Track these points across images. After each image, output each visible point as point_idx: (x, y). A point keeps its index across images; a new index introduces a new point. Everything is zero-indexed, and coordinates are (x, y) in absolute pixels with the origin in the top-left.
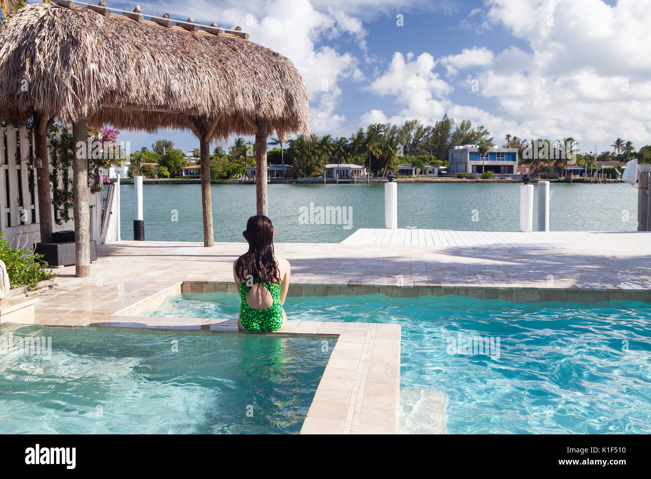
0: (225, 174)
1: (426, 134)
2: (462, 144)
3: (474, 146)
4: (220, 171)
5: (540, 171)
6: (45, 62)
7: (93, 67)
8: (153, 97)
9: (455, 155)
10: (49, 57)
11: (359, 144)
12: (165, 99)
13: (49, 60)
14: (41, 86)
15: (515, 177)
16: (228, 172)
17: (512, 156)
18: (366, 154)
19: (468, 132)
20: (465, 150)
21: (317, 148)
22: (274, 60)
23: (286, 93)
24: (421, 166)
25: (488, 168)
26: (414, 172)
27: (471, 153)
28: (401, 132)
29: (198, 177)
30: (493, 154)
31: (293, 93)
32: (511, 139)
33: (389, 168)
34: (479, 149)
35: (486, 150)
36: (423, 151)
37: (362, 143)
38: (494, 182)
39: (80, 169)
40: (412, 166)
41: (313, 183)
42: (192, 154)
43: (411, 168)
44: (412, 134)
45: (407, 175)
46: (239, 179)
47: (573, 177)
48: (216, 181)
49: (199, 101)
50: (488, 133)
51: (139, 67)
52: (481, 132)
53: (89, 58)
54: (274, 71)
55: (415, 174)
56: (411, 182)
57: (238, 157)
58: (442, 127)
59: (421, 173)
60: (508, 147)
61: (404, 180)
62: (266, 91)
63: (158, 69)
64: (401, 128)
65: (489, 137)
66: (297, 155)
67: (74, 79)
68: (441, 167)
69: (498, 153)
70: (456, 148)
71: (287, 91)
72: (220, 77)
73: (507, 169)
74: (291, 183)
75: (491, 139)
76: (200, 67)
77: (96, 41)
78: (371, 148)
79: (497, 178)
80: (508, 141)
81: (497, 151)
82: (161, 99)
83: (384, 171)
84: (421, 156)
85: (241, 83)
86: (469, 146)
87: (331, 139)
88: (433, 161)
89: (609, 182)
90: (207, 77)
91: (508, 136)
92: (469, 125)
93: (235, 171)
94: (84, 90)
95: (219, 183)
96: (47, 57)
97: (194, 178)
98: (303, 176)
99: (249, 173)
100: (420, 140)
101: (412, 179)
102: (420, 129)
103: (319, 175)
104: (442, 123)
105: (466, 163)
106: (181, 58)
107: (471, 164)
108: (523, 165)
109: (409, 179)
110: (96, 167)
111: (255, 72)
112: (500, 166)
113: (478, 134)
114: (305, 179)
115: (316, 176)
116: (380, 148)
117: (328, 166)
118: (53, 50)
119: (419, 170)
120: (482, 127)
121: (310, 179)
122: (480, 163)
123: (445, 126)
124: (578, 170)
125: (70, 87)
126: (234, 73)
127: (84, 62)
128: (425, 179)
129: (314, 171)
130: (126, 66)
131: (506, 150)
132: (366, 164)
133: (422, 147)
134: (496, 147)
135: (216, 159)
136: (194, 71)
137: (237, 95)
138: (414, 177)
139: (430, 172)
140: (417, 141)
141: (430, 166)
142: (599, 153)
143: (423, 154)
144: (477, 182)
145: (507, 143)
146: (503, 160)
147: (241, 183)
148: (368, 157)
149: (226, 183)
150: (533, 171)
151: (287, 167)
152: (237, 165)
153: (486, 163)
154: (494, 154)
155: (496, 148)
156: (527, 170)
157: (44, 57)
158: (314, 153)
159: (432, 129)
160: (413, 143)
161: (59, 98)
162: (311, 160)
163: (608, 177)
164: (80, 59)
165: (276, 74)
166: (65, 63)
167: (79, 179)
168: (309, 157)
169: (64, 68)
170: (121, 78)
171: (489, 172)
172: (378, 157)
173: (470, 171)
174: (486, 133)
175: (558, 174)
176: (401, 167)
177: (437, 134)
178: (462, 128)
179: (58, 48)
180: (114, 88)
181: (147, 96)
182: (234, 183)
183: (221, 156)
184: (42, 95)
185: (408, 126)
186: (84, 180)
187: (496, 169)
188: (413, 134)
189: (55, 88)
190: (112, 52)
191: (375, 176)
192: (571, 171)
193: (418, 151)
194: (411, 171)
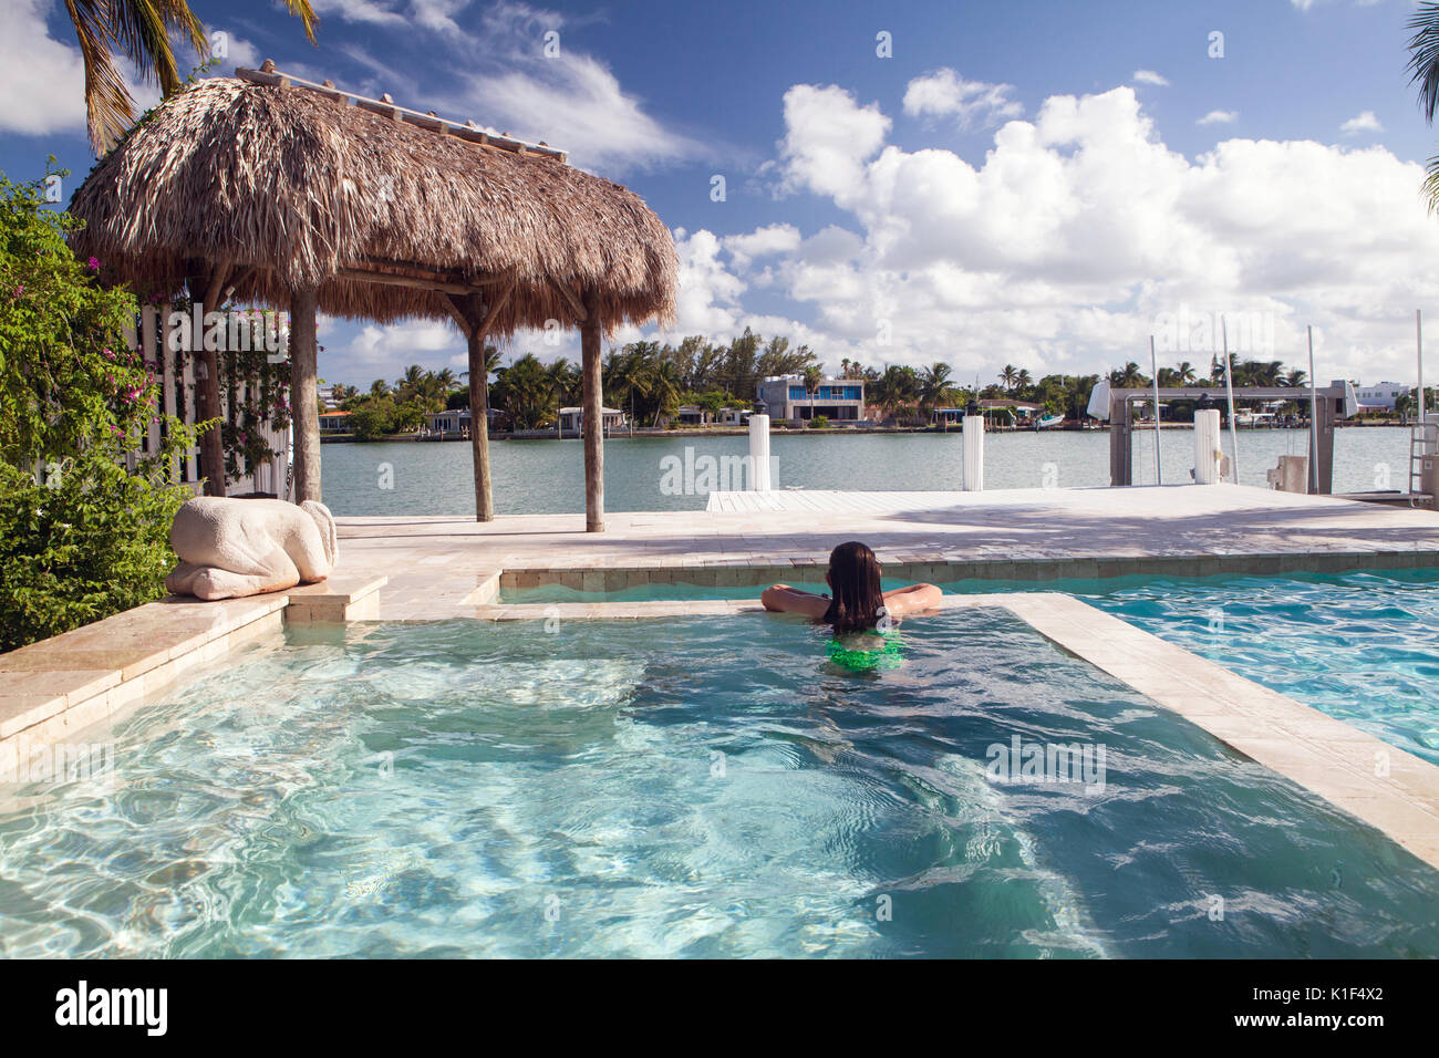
0: (391, 425)
1: (717, 359)
2: (775, 374)
3: (796, 376)
4: (383, 420)
5: (897, 415)
6: (255, 176)
7: (348, 185)
8: (448, 245)
9: (765, 391)
10: (263, 167)
11: (614, 374)
12: (466, 249)
13: (264, 173)
14: (249, 218)
15: (862, 424)
16: (397, 423)
17: (854, 392)
18: (625, 391)
19: (784, 353)
20: (783, 383)
21: (545, 381)
22: (620, 197)
23: (646, 250)
24: (714, 409)
25: (819, 411)
26: (703, 418)
27: (792, 388)
28: (678, 355)
29: (344, 432)
30: (825, 389)
31: (658, 251)
32: (850, 365)
33: (663, 412)
34: (805, 380)
35: (814, 383)
36: (714, 385)
37: (620, 373)
38: (829, 432)
39: (305, 374)
40: (700, 410)
41: (539, 438)
42: (329, 394)
43: (697, 412)
44: (696, 358)
45: (692, 423)
46: (415, 434)
47: (948, 424)
48: (377, 437)
49: (518, 256)
50: (814, 357)
51: (423, 190)
52: (804, 355)
53: (340, 171)
54: (624, 212)
55: (705, 421)
56: (699, 435)
57: (411, 397)
58: (742, 347)
59: (714, 420)
60: (844, 378)
61: (687, 431)
62: (618, 246)
63: (453, 196)
64: (677, 350)
65: (815, 363)
66: (513, 392)
67: (314, 204)
68: (745, 411)
69: (834, 388)
70: (769, 379)
71: (648, 248)
72: (549, 218)
73: (847, 412)
74: (503, 438)
75: (819, 367)
76: (517, 199)
77: (347, 142)
78: (634, 381)
79: (833, 427)
80: (846, 368)
81: (831, 385)
82: (460, 247)
83: (654, 418)
84: (710, 394)
85: (582, 230)
86: (789, 376)
87: (569, 366)
88: (730, 401)
89: (1001, 431)
90: (529, 217)
91: (846, 362)
92: (785, 343)
93: (407, 420)
94: (333, 224)
95: (382, 441)
96: (259, 166)
97: (337, 432)
98: (523, 428)
99: (432, 422)
100: (709, 367)
101: (701, 431)
102: (707, 350)
103: (548, 426)
104: (743, 341)
105: (784, 404)
106: (484, 181)
107: (792, 404)
108: (873, 407)
109: (695, 430)
110: (279, 386)
111: (597, 214)
112: (836, 407)
113: (800, 358)
114: (526, 432)
115: (543, 427)
116: (649, 380)
117: (564, 410)
118: (270, 154)
119: (711, 415)
120: (805, 348)
121: (534, 431)
122: (807, 403)
123: (745, 346)
124: (953, 414)
125: (307, 219)
126: (568, 211)
127: (331, 175)
128: (722, 430)
129: (541, 418)
130: (402, 188)
131: (845, 383)
132: (626, 407)
133: (711, 380)
134: (830, 378)
135: (376, 401)
136: (508, 203)
137: (578, 247)
138: (703, 427)
139: (728, 419)
140: (704, 370)
141: (728, 409)
142: (983, 388)
143: (714, 390)
144: (803, 433)
145: (843, 371)
146: (842, 398)
147: (418, 440)
148: (629, 398)
149: (393, 441)
150: (886, 415)
151: (496, 413)
152: (411, 409)
153: (816, 403)
154: (827, 388)
155: (830, 380)
156: (879, 413)
157: (254, 167)
158: (540, 390)
159: (726, 351)
160: (697, 373)
161: (286, 238)
162: (535, 401)
163: (999, 424)
164: (323, 170)
165: (628, 218)
166: (297, 179)
167: (303, 392)
168: (532, 396)
169: (295, 187)
170: (397, 207)
171: (821, 417)
172: (646, 396)
173: (791, 416)
174: (811, 356)
175: (925, 420)
176: (682, 410)
177: (735, 359)
178: (774, 348)
179: (279, 153)
180: (386, 224)
181: (437, 242)
182: (407, 440)
183: (383, 396)
184: (252, 233)
185: (689, 345)
186: (312, 395)
187: (832, 412)
188: (697, 355)
189: (279, 222)
190: (375, 163)
191: (641, 425)
192: (944, 414)
193: (704, 386)
194: (699, 416)
